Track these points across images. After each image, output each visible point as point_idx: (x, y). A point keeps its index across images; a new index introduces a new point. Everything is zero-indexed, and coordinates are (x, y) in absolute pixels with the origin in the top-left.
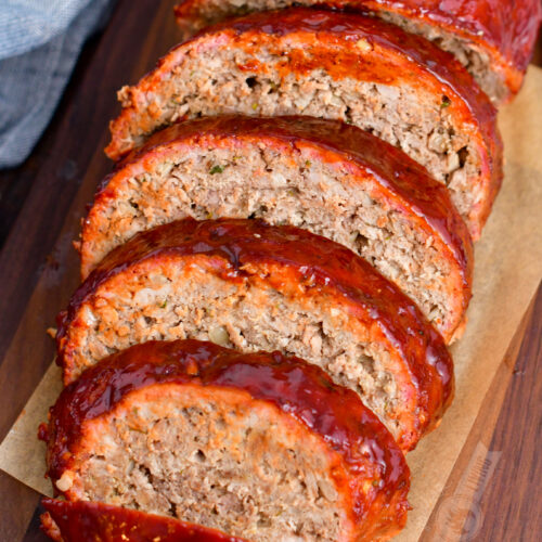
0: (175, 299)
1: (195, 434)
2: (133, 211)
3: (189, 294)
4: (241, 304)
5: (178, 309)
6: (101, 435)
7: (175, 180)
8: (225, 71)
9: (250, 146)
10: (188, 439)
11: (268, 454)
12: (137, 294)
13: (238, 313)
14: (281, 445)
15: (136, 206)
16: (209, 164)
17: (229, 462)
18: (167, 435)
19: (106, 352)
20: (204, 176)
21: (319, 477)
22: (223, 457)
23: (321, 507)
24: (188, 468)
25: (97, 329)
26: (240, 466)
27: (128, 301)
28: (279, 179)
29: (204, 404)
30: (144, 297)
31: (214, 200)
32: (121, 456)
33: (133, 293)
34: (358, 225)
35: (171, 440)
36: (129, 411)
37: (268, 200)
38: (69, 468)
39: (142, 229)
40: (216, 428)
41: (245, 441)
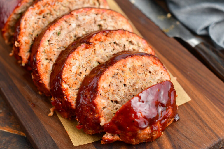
0: (81, 64)
1: (119, 81)
2: (48, 61)
3: (83, 60)
4: (96, 52)
5: (84, 66)
6: (100, 101)
7: (51, 45)
8: (36, 18)
9: (62, 22)
10: (119, 84)
11: (138, 71)
12: (72, 70)
13: (97, 55)
14: (139, 66)
15: (47, 59)
16: (56, 33)
17: (132, 81)
18: (114, 87)
19: (77, 91)
20: (57, 38)
21: (152, 66)
22: (130, 81)
23: (157, 74)
24: (124, 92)
25: (70, 87)
26: (135, 80)
27: (71, 73)
28: (74, 25)
29: (116, 71)
30: (74, 69)
31: (64, 42)
32: (109, 103)
33: (71, 71)
34: (98, 23)
35: (116, 87)
36: (102, 88)
37: (75, 32)
38: (100, 117)
39: (53, 64)
40: (123, 74)
41: (131, 72)
